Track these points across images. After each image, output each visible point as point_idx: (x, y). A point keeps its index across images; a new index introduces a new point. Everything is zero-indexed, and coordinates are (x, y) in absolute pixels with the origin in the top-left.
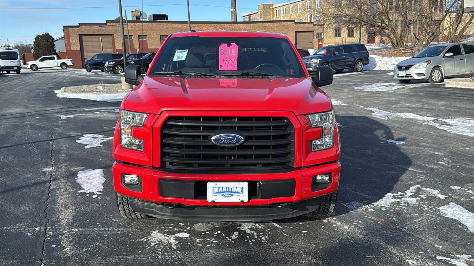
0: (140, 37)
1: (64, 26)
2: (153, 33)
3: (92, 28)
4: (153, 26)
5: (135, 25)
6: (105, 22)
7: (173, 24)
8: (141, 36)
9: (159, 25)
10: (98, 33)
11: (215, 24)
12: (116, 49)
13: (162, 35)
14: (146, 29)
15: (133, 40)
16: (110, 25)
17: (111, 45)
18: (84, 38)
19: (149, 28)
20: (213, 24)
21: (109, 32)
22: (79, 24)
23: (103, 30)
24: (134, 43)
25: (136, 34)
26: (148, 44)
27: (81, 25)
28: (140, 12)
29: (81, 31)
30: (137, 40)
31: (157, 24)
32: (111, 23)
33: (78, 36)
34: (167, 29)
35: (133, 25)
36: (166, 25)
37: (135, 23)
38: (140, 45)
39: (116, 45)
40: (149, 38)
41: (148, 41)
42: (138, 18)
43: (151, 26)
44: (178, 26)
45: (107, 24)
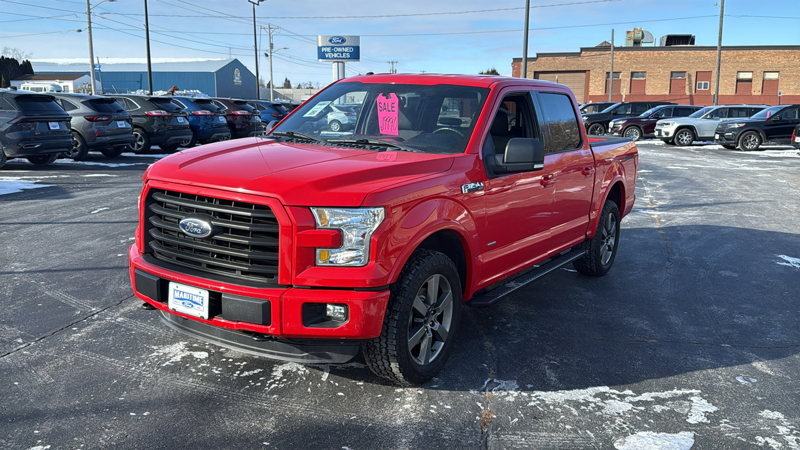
0: (634, 76)
1: (514, 59)
2: (659, 68)
3: (557, 61)
4: (661, 55)
5: (629, 55)
6: (579, 51)
7: (699, 51)
8: (636, 73)
9: (671, 53)
10: (564, 69)
11: (785, 51)
12: (590, 96)
13: (675, 71)
14: (647, 61)
15: (620, 80)
16: (585, 55)
17: (583, 89)
18: (541, 77)
19: (652, 59)
20: (781, 51)
21: (582, 68)
22: (538, 54)
23: (573, 64)
24: (622, 84)
25: (627, 70)
26: (647, 86)
27: (540, 57)
28: (641, 33)
29: (539, 67)
30: (629, 79)
31: (668, 52)
32: (589, 52)
33: (533, 74)
34: (685, 61)
35: (624, 55)
36: (684, 54)
37: (628, 51)
38: (632, 89)
39: (591, 89)
40: (650, 76)
41: (647, 82)
42: (637, 42)
43: (656, 55)
44: (708, 55)
45: (581, 53)
